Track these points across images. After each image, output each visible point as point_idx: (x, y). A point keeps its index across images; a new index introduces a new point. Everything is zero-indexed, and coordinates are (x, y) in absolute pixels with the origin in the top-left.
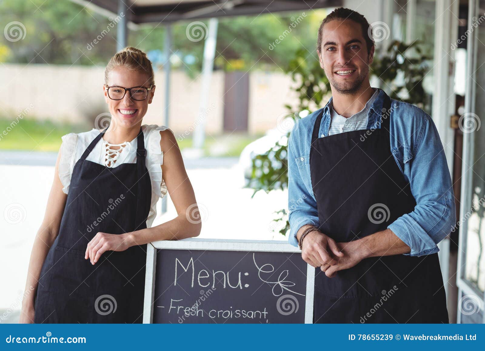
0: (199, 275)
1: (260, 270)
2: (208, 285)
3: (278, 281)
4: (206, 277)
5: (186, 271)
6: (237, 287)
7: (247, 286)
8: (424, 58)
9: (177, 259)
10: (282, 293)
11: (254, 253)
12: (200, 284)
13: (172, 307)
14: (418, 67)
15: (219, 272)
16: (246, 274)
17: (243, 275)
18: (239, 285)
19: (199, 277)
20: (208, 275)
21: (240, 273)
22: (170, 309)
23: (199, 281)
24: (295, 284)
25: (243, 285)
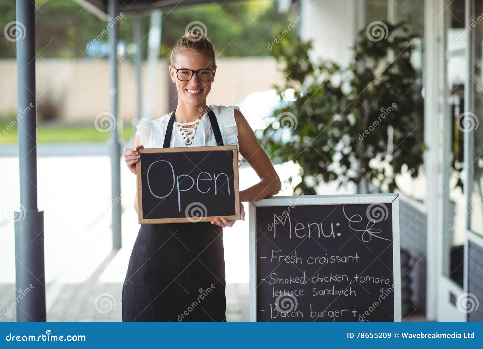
0: (296, 227)
1: (350, 220)
2: (305, 236)
3: (366, 229)
4: (302, 229)
5: (284, 224)
6: (330, 236)
7: (339, 234)
8: (413, 36)
9: (274, 215)
10: (371, 239)
11: (343, 206)
12: (297, 236)
13: (274, 257)
14: (406, 44)
15: (314, 224)
16: (338, 224)
17: (335, 226)
18: (332, 234)
19: (296, 229)
20: (304, 227)
21: (332, 224)
22: (272, 258)
23: (296, 233)
24: (381, 231)
25: (336, 235)
